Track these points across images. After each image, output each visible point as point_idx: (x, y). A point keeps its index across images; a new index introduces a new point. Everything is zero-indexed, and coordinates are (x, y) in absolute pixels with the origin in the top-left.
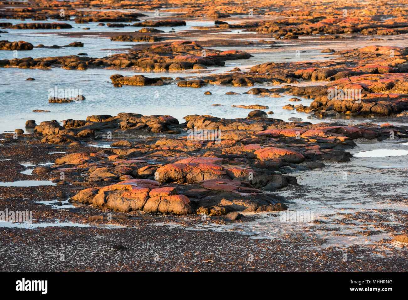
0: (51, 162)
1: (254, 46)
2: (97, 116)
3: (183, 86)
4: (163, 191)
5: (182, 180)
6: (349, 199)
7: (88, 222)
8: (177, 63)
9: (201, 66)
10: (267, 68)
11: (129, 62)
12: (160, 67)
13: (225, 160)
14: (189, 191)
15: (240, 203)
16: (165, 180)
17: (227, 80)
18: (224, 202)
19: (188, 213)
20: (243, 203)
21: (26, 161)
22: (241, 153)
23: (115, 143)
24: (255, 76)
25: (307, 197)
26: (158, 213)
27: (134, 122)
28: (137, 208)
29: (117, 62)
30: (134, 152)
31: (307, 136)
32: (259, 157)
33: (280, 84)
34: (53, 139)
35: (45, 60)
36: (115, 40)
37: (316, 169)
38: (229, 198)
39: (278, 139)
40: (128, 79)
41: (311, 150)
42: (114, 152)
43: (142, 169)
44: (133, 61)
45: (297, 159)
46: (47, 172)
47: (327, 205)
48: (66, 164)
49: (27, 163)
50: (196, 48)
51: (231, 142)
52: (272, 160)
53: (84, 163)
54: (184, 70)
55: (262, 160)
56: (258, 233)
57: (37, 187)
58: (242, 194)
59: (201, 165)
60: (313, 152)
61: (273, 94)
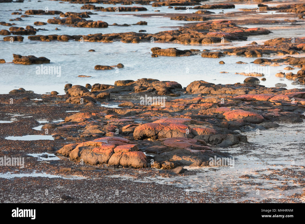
0: (63, 119)
1: (278, 24)
2: (123, 81)
3: (205, 57)
4: (125, 148)
5: (155, 137)
6: (285, 156)
7: (58, 173)
8: (208, 38)
9: (227, 40)
10: (277, 42)
11: (172, 37)
12: (195, 41)
13: (193, 121)
14: (151, 147)
15: (187, 159)
16: (141, 136)
17: (241, 52)
18: (175, 158)
19: (144, 167)
20: (190, 159)
21: (43, 118)
22: (213, 114)
23: (122, 104)
24: (264, 49)
25: (251, 153)
26: (120, 166)
27: (147, 86)
28: (103, 161)
29: (163, 37)
30: (130, 112)
31: (274, 100)
32: (226, 118)
33: (284, 55)
34: (75, 100)
35: (110, 36)
36: (174, 19)
37: (271, 129)
38: (180, 155)
39: (250, 103)
40: (164, 51)
41: (272, 112)
42: (116, 112)
43: (125, 127)
44: (175, 36)
45: (258, 120)
46: (53, 128)
47: (263, 161)
48: (71, 121)
49: (43, 120)
50: (230, 26)
51: (209, 104)
52: (236, 120)
53: (84, 121)
54: (213, 44)
55: (228, 120)
56: (192, 186)
57: (36, 141)
58: (193, 151)
59: (171, 125)
60: (272, 114)
61: (274, 63)
